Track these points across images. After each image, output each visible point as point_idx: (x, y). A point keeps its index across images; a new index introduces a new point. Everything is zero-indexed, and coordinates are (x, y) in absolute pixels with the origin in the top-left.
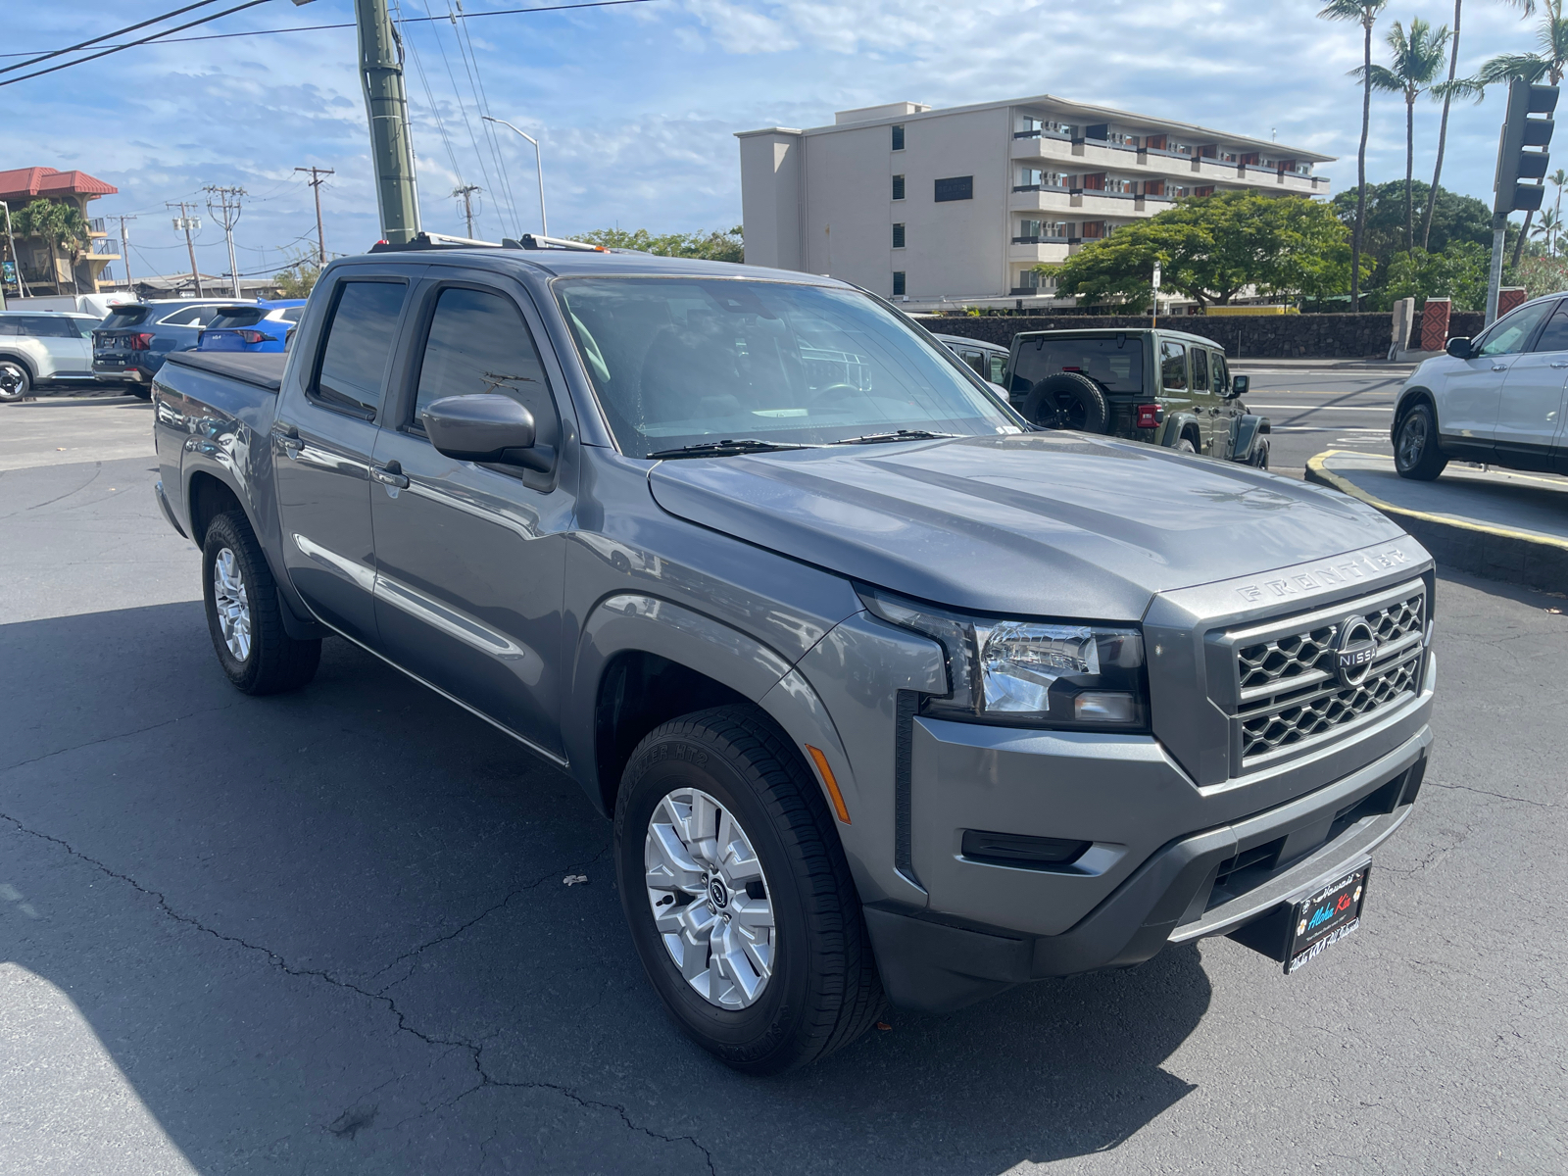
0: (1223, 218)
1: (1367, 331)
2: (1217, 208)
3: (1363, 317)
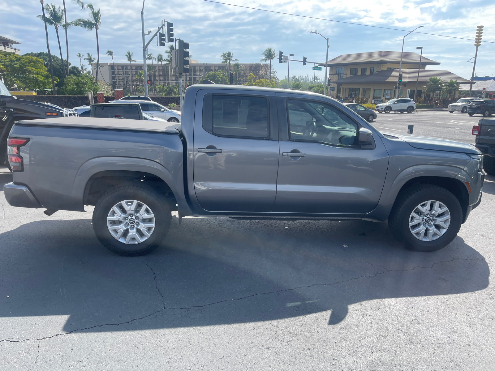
0: (6, 61)
1: (80, 101)
2: (2, 57)
3: (78, 97)
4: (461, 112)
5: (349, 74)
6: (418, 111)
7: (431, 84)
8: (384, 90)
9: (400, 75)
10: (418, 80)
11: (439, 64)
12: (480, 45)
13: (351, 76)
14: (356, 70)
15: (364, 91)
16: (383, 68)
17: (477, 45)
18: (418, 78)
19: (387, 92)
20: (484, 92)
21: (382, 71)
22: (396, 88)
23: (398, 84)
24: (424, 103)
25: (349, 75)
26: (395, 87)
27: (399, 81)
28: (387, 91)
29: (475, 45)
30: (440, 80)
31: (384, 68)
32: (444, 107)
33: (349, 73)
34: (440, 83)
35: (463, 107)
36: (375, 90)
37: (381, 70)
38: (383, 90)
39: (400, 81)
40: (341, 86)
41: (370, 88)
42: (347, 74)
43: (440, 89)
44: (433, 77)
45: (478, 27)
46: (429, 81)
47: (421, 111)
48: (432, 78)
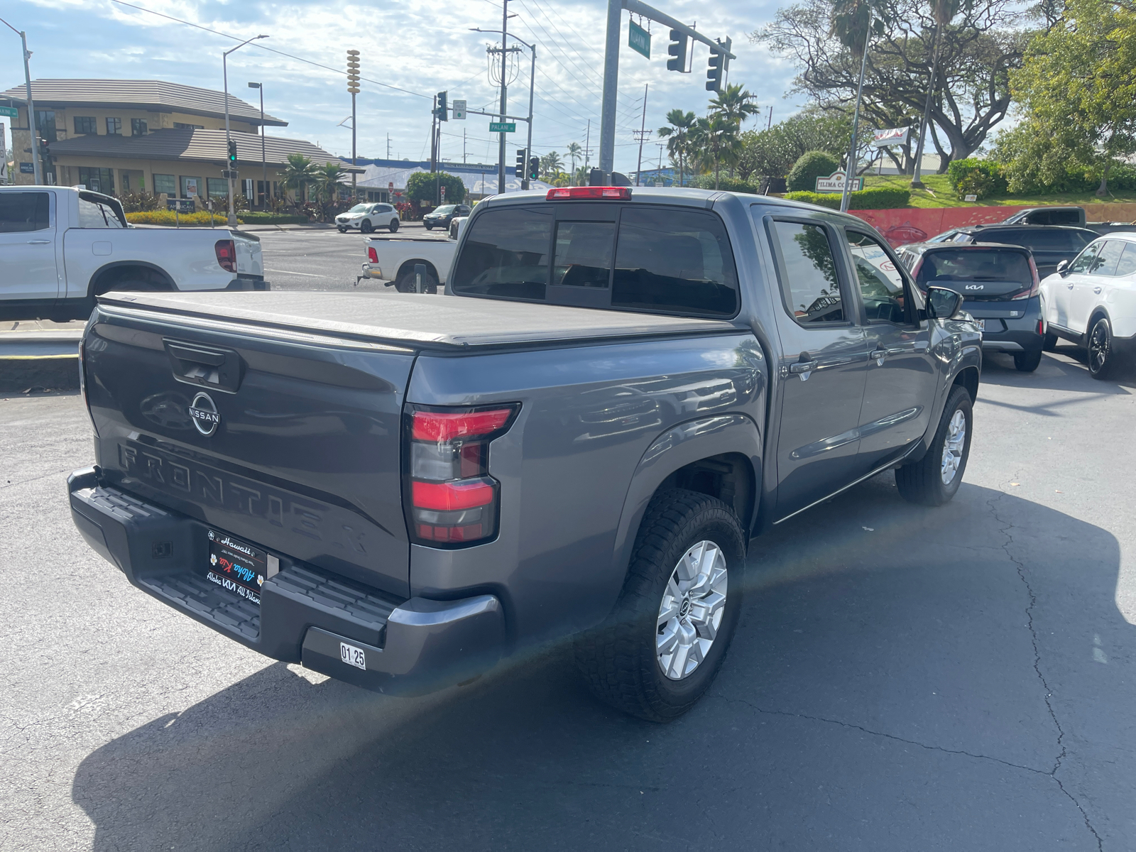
4: (360, 231)
5: (73, 131)
6: (286, 229)
7: (292, 169)
8: (180, 177)
9: (230, 143)
10: (264, 160)
11: (285, 124)
12: (358, 91)
13: (79, 137)
14: (92, 121)
15: (126, 176)
16: (165, 124)
17: (354, 91)
18: (264, 154)
19: (189, 182)
20: (391, 191)
21: (163, 129)
22: (227, 174)
23: (229, 166)
24: (287, 212)
25: (71, 134)
26: (224, 172)
27: (230, 157)
28: (187, 180)
29: (349, 90)
30: (309, 163)
31: (168, 122)
32: (326, 221)
33: (71, 128)
34: (312, 169)
35: (362, 219)
36: (156, 176)
37: (160, 128)
38: (178, 177)
39: (233, 158)
40: (56, 161)
41: (142, 172)
42: (65, 131)
43: (312, 180)
44: (295, 154)
45: (349, 52)
46: (287, 162)
47: (291, 229)
48: (292, 157)
